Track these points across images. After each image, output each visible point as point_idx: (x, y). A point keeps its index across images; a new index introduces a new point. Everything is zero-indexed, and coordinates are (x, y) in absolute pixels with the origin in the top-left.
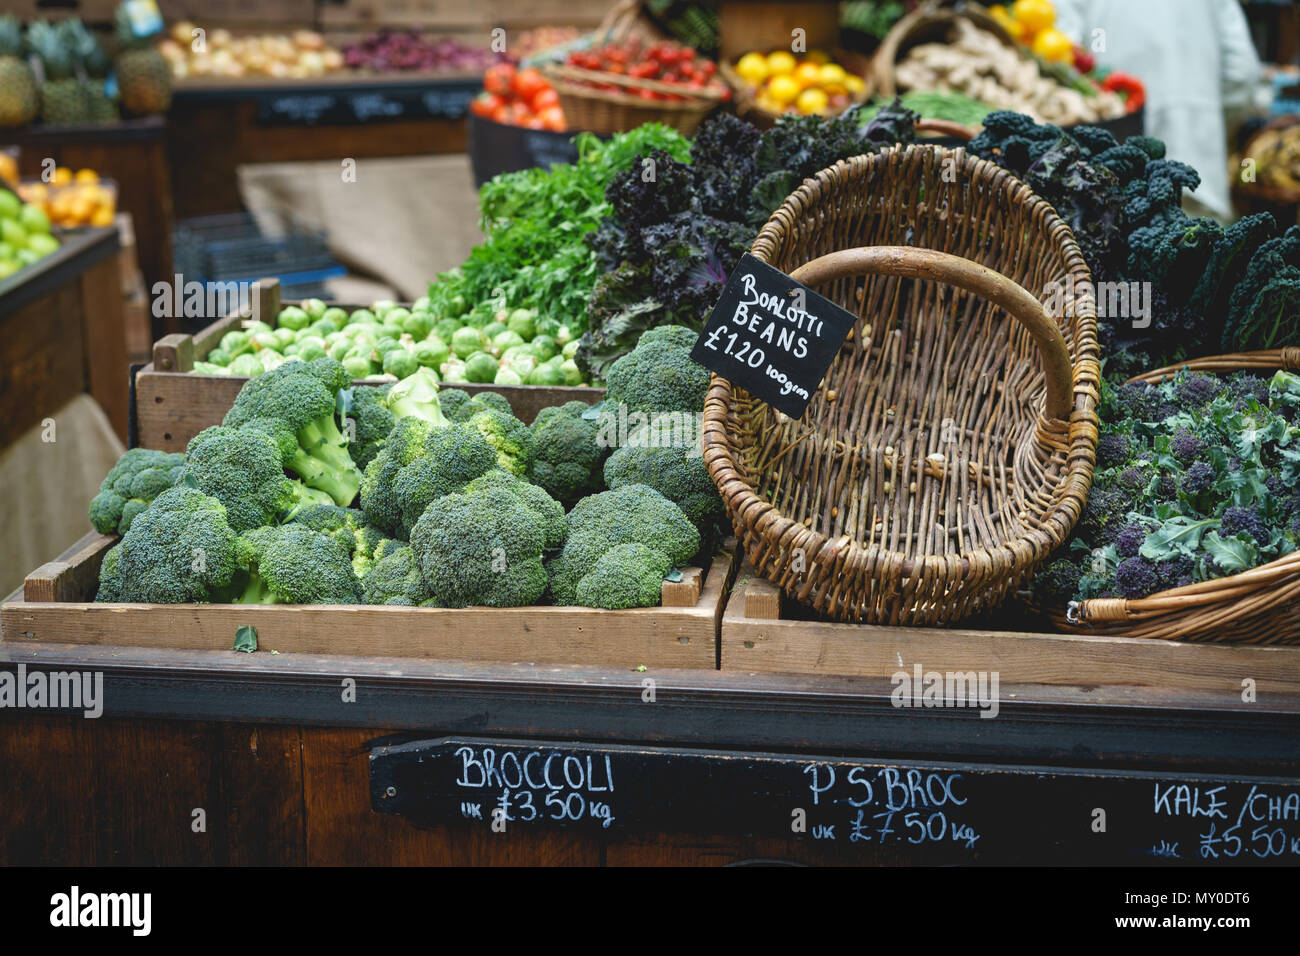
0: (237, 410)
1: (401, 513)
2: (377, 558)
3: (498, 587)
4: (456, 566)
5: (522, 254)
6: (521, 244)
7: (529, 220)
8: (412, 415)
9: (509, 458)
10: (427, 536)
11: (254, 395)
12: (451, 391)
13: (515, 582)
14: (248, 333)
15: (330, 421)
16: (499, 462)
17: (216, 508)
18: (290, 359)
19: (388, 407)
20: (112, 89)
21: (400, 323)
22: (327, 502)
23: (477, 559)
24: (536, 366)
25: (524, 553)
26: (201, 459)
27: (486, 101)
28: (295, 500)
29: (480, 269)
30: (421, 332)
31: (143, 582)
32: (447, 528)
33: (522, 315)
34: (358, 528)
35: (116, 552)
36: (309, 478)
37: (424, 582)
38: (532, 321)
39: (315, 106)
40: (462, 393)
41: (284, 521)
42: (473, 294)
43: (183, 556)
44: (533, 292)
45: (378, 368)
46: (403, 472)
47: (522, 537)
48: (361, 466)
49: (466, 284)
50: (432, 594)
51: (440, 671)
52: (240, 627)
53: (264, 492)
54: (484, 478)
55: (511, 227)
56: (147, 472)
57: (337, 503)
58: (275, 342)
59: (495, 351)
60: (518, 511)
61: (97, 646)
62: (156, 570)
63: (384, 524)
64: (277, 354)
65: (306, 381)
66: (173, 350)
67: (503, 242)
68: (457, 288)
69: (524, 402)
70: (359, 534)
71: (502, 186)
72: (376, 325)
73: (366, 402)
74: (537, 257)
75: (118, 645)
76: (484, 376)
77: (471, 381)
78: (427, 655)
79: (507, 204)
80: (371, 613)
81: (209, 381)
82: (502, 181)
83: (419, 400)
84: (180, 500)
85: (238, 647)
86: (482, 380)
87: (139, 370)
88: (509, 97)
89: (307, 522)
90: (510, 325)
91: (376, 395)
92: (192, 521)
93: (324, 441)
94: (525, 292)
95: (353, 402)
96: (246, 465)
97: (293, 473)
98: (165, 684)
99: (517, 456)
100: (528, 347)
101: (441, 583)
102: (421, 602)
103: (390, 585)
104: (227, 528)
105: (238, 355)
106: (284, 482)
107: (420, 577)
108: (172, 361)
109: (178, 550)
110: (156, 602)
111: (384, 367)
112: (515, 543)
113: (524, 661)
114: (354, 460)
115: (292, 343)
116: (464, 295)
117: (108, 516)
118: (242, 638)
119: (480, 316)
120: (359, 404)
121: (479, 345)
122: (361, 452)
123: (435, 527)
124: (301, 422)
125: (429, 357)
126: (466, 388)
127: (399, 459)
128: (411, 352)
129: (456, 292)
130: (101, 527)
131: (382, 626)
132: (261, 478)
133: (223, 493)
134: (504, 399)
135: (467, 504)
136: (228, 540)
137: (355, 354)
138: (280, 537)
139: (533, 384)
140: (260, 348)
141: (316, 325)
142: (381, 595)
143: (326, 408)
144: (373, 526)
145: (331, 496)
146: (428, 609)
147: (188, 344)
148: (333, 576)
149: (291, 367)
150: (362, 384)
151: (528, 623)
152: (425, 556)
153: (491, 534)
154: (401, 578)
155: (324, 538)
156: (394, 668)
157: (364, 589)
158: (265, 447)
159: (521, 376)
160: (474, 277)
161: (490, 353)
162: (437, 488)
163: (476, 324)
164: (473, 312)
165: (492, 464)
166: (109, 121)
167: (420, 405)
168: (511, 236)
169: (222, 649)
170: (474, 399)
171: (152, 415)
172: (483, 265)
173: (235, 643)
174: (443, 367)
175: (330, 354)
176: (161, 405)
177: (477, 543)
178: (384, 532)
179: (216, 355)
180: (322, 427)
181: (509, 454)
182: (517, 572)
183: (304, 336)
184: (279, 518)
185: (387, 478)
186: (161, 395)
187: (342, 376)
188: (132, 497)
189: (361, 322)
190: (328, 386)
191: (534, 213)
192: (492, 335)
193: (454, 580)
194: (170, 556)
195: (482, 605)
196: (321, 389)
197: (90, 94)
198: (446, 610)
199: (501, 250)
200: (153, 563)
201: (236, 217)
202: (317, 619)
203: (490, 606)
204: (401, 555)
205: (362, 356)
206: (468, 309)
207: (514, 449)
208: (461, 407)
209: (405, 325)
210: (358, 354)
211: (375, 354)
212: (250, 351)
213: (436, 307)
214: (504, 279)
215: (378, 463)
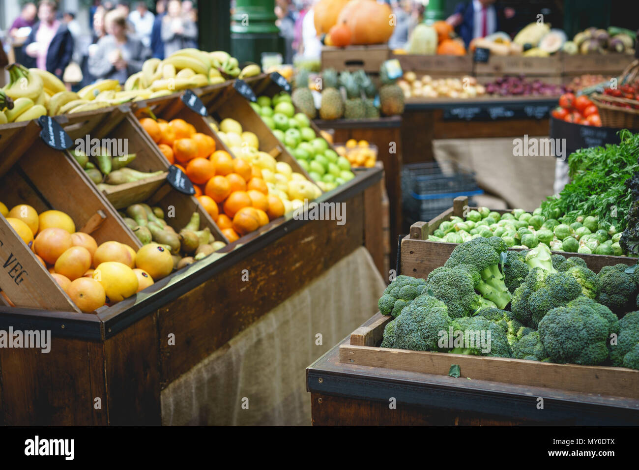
0: (451, 260)
1: (531, 314)
2: (518, 336)
3: (583, 355)
4: (562, 343)
5: (591, 188)
6: (591, 184)
7: (594, 172)
8: (538, 266)
9: (587, 291)
10: (547, 327)
11: (460, 253)
12: (557, 255)
13: (592, 353)
14: (453, 222)
15: (497, 267)
16: (583, 292)
17: (442, 306)
18: (475, 236)
19: (525, 262)
20: (377, 103)
21: (527, 220)
22: (494, 307)
23: (573, 341)
24: (599, 245)
25: (598, 339)
26: (435, 282)
27: (560, 111)
28: (479, 305)
29: (569, 196)
30: (537, 225)
31: (407, 340)
32: (557, 324)
33: (591, 219)
34: (509, 320)
35: (393, 324)
36: (485, 294)
37: (544, 350)
38: (596, 222)
39: (471, 112)
40: (562, 257)
41: (474, 314)
42: (565, 207)
43: (426, 328)
44: (597, 208)
45: (518, 242)
46: (534, 295)
47: (596, 331)
48: (512, 290)
49: (562, 202)
50: (548, 356)
51: (552, 395)
52: (452, 365)
53: (465, 300)
54: (577, 300)
55: (585, 175)
56: (406, 287)
57: (498, 307)
58: (466, 227)
59: (576, 236)
60: (595, 317)
61: (383, 369)
62: (413, 334)
63: (522, 319)
64: (467, 233)
65: (486, 247)
66: (419, 229)
67: (581, 182)
68: (557, 204)
69: (594, 262)
70: (510, 323)
71: (581, 154)
72: (514, 221)
73: (514, 259)
74: (599, 190)
75: (393, 369)
76: (572, 249)
77: (565, 251)
78: (545, 386)
79: (583, 163)
80: (517, 363)
81: (436, 244)
82: (580, 152)
83: (542, 259)
84: (426, 301)
85: (451, 374)
86: (571, 251)
87: (403, 238)
88: (571, 109)
89: (485, 315)
90: (584, 224)
91: (519, 255)
92: (431, 312)
93: (493, 277)
94: (592, 208)
95: (507, 258)
96: (457, 287)
97: (478, 292)
98: (416, 389)
99: (592, 289)
100: (594, 235)
101: (553, 351)
102: (542, 359)
103: (527, 350)
104: (448, 317)
105: (448, 233)
106: (475, 296)
107: (543, 347)
108: (419, 234)
109: (424, 326)
110: (412, 350)
111: (522, 242)
112: (593, 334)
113: (595, 393)
114: (507, 287)
115: (473, 228)
116: (560, 208)
117: (387, 306)
118: (453, 370)
119: (569, 218)
120: (510, 260)
121: (569, 233)
122: (511, 284)
123: (552, 323)
124: (482, 267)
125: (544, 238)
126: (563, 254)
127: (532, 287)
128: (535, 235)
129: (556, 206)
130: (384, 312)
131: (523, 370)
132: (464, 293)
133: (445, 299)
134: (583, 261)
135: (568, 313)
136: (448, 322)
137: (507, 235)
138: (474, 322)
139: (597, 254)
140: (459, 230)
141: (484, 220)
142: (522, 354)
143: (495, 261)
144: (517, 320)
145: (495, 304)
146: (546, 363)
147: (426, 227)
148: (499, 343)
149: (479, 240)
150: (512, 250)
151: (598, 374)
152: (545, 337)
153: (581, 328)
154: (533, 347)
155: (494, 324)
156: (528, 391)
157: (513, 350)
158: (466, 278)
159: (591, 250)
160: (566, 199)
161: (574, 237)
162: (551, 303)
163: (566, 222)
164: (564, 216)
165: (579, 293)
166: (375, 118)
167: (542, 262)
168: (585, 179)
169: (443, 375)
170: (568, 260)
171: (408, 259)
172: (571, 193)
173: (449, 372)
174: (551, 243)
175: (495, 233)
176: (412, 255)
177: (573, 332)
178: (522, 323)
179: (438, 232)
180: (492, 270)
181: (588, 288)
182: (593, 348)
183: (480, 225)
184: (471, 313)
185: (526, 296)
186: (413, 250)
187: (503, 245)
188: (399, 298)
189: (507, 219)
190: (496, 250)
191: (597, 168)
192: (575, 228)
193: (560, 350)
194: (420, 328)
195: (574, 363)
196: (493, 251)
197: (367, 105)
198: (555, 364)
199: (580, 186)
200: (411, 331)
201: (431, 165)
202: (490, 364)
203: (578, 364)
204: (532, 336)
205: (510, 236)
206: (562, 214)
207: (590, 286)
208: (561, 264)
209: (529, 222)
210: (509, 235)
211: (517, 235)
212: (453, 231)
213: (546, 213)
214: (581, 201)
215: (521, 289)
